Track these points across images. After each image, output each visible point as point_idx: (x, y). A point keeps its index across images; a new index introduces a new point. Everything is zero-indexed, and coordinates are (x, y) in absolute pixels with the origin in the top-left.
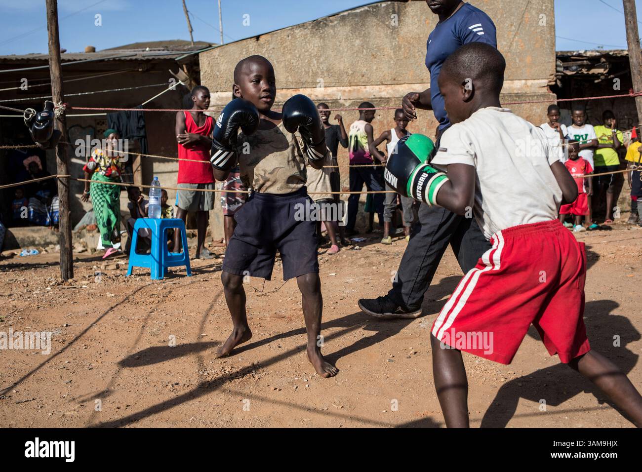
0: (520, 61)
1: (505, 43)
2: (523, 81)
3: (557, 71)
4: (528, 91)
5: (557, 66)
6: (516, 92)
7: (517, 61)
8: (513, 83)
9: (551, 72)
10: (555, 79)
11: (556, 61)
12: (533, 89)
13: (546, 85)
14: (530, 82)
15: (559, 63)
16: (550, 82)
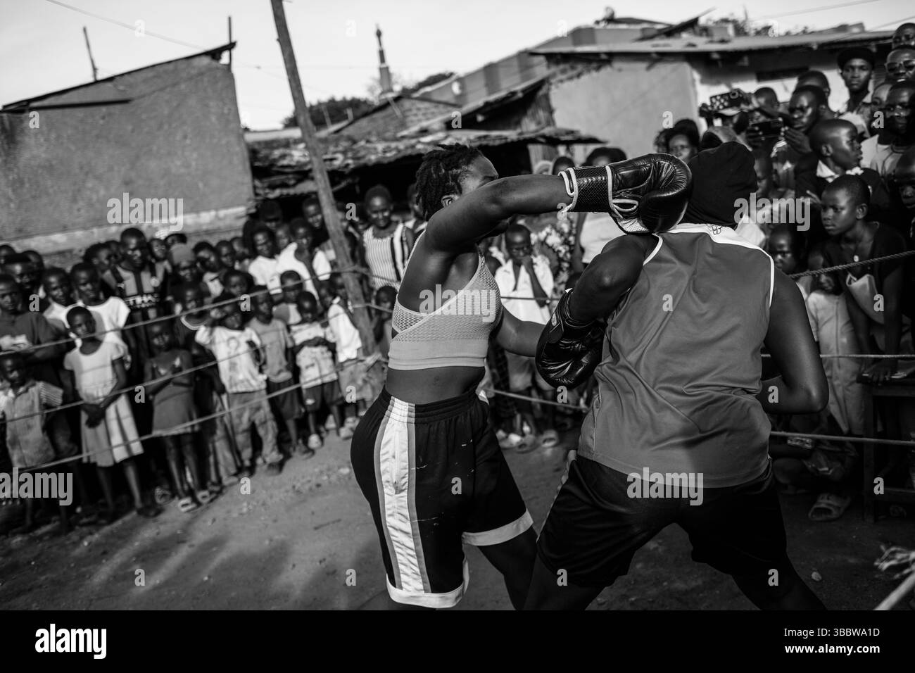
0: (205, 185)
1: (178, 163)
2: (213, 213)
3: (257, 194)
4: (221, 224)
5: (255, 187)
6: (204, 228)
7: (201, 185)
8: (199, 217)
9: (248, 197)
10: (255, 204)
11: (253, 181)
12: (228, 222)
13: (243, 214)
14: (222, 213)
15: (257, 183)
16: (248, 209)
